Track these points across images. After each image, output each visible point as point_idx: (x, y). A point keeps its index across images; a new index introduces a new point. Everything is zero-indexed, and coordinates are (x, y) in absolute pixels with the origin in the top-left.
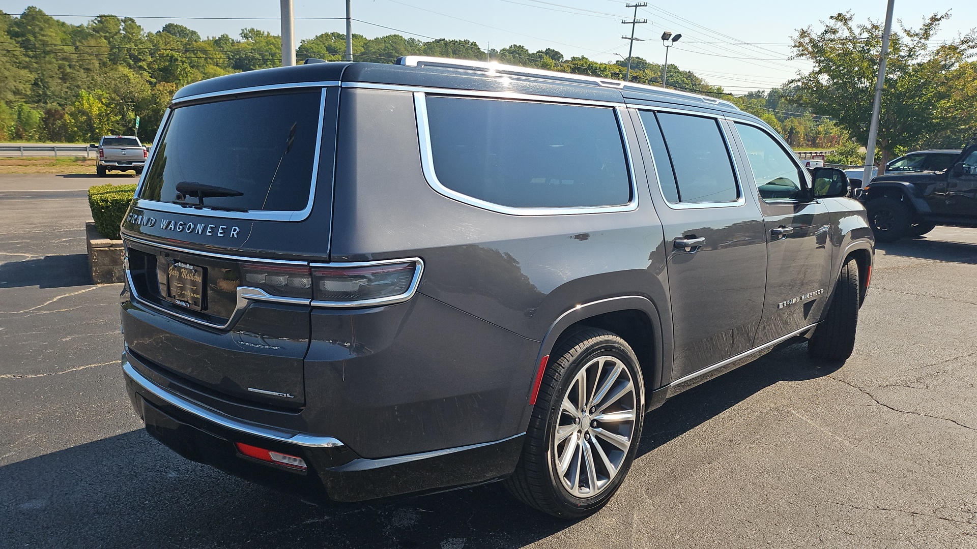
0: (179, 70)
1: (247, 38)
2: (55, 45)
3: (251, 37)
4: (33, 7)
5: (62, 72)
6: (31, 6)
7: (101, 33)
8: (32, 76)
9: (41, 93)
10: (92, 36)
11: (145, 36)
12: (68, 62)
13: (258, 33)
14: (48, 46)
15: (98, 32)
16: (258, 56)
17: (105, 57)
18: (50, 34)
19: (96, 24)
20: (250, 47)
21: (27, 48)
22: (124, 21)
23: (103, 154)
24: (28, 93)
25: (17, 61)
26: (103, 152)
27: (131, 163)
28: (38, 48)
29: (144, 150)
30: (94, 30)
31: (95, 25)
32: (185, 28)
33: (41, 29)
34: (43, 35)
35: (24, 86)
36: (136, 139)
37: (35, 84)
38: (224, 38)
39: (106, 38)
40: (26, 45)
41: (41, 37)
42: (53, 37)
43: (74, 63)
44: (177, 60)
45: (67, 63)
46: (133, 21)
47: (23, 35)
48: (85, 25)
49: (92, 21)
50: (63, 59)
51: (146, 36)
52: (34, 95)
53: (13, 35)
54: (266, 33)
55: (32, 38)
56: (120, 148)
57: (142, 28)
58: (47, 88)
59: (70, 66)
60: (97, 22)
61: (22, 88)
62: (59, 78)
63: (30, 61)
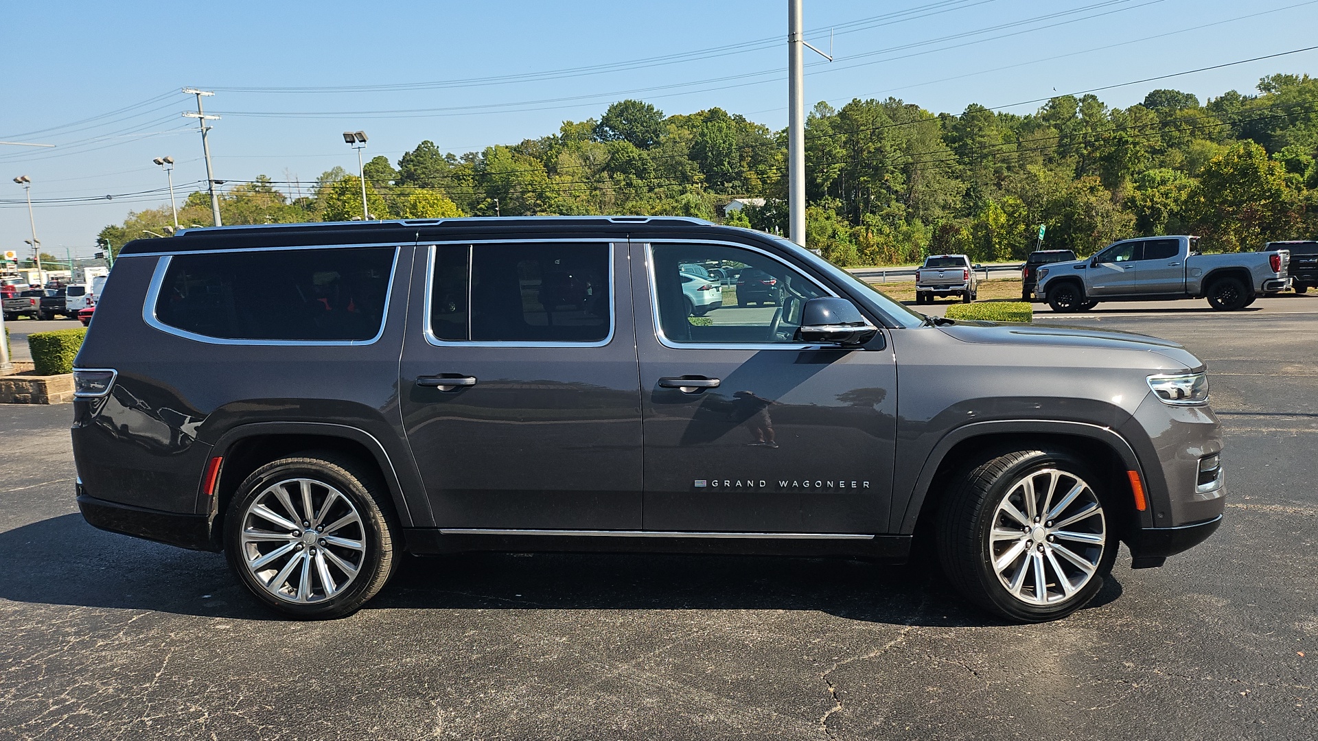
0: (1129, 155)
1: (1269, 90)
2: (993, 146)
3: (1275, 87)
4: (974, 104)
5: (997, 177)
6: (972, 104)
7: (1051, 121)
8: (964, 187)
9: (972, 204)
10: (1039, 126)
11: (1108, 114)
12: (1006, 163)
13: (1288, 80)
14: (985, 148)
15: (1048, 120)
16: (1280, 113)
17: (1051, 151)
18: (988, 133)
19: (1047, 111)
20: (1271, 103)
21: (961, 155)
22: (1083, 100)
23: (919, 278)
24: (958, 207)
25: (950, 171)
26: (919, 275)
27: (947, 287)
28: (975, 152)
29: (965, 271)
30: (1044, 119)
31: (1045, 112)
32: (1178, 93)
33: (980, 129)
34: (982, 136)
35: (954, 199)
36: (963, 258)
37: (968, 194)
38: (1231, 97)
39: (1056, 126)
40: (961, 152)
41: (978, 139)
42: (993, 136)
43: (1013, 164)
44: (1127, 141)
45: (1005, 165)
46: (1094, 98)
47: (961, 139)
48: (1034, 115)
49: (1043, 108)
50: (1003, 161)
51: (1110, 115)
52: (964, 208)
53: (948, 140)
54: (1301, 77)
55: (969, 142)
56: (937, 270)
57: (1105, 105)
58: (980, 199)
59: (1009, 169)
60: (1048, 108)
61: (951, 201)
62: (994, 184)
63: (964, 169)
